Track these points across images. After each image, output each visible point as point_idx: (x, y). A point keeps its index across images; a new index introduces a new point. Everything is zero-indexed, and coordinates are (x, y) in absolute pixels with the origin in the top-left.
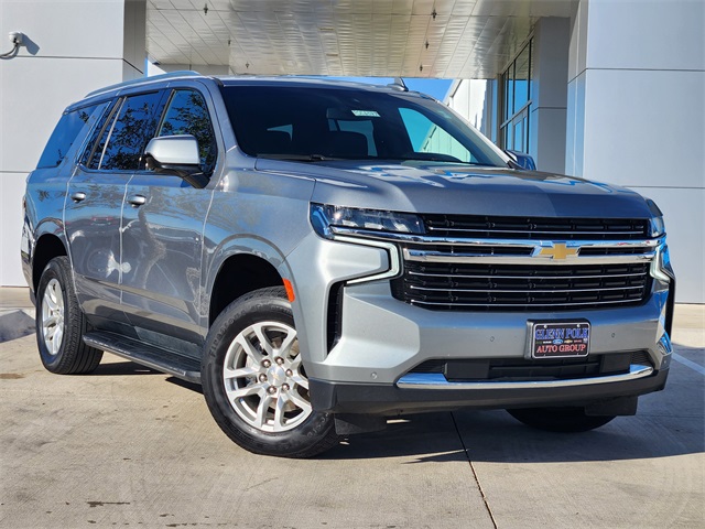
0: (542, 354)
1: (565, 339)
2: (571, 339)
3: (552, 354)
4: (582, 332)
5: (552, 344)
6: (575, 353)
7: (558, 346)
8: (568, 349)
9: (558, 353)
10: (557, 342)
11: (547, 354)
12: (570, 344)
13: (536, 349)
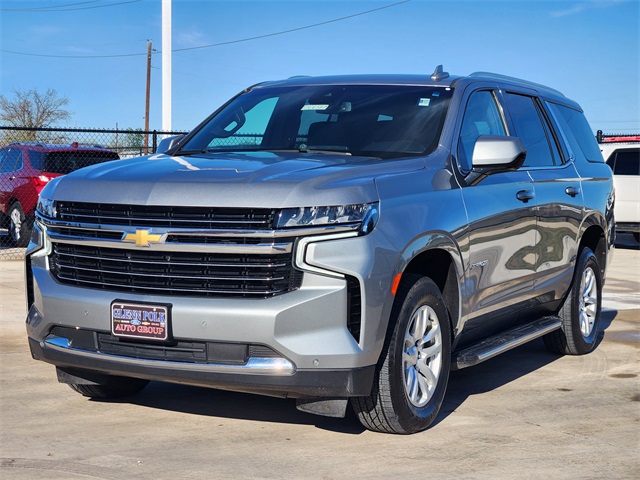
0: (120, 332)
1: (142, 321)
2: (148, 321)
3: (130, 333)
4: (158, 316)
5: (130, 324)
6: (152, 335)
7: (137, 326)
8: (147, 331)
9: (136, 333)
10: (136, 322)
11: (125, 332)
12: (148, 326)
13: (115, 327)
